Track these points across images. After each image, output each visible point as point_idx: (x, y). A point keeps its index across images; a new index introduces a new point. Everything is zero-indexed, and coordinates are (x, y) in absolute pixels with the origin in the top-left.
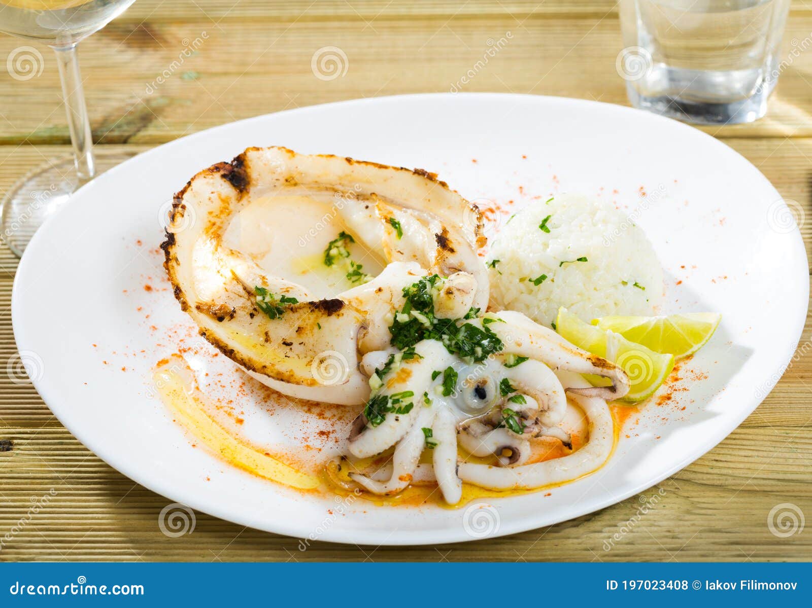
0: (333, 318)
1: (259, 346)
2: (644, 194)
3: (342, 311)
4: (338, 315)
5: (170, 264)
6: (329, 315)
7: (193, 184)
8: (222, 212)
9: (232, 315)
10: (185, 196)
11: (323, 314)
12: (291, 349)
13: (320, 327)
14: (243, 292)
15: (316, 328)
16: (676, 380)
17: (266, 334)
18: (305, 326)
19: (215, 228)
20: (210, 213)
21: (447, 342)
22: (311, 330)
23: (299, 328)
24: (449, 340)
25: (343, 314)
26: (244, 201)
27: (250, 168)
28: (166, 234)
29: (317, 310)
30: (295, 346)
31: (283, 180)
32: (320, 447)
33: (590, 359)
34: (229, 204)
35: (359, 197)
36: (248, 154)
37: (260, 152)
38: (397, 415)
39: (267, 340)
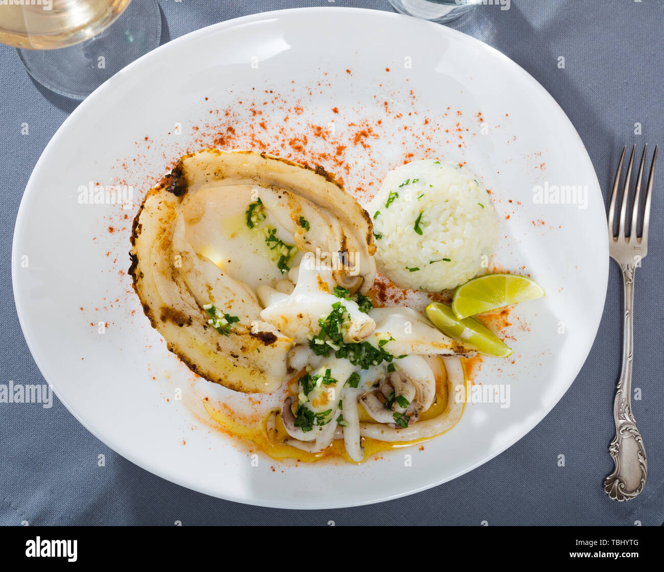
0: (269, 347)
1: (212, 354)
2: (481, 120)
3: (276, 343)
4: (273, 346)
5: (137, 284)
6: (266, 345)
7: (146, 205)
8: (169, 217)
9: (189, 322)
10: (140, 217)
11: (261, 343)
12: (238, 360)
13: (259, 352)
14: (196, 306)
15: (256, 351)
16: (507, 325)
17: (218, 344)
18: (247, 347)
19: (166, 234)
20: (161, 220)
21: (353, 359)
22: (253, 351)
23: (243, 347)
24: (354, 357)
25: (276, 346)
26: (185, 201)
27: (187, 173)
28: (130, 257)
29: (256, 338)
30: (240, 358)
31: (212, 174)
32: (259, 399)
33: (452, 349)
34: (174, 209)
35: (273, 187)
36: (184, 162)
37: (194, 156)
38: (321, 427)
39: (219, 349)
